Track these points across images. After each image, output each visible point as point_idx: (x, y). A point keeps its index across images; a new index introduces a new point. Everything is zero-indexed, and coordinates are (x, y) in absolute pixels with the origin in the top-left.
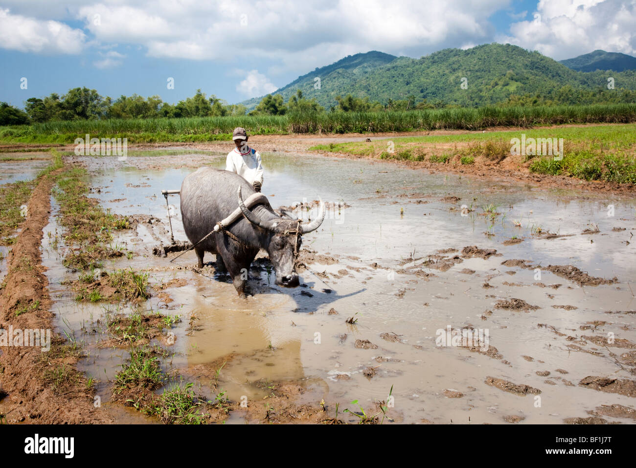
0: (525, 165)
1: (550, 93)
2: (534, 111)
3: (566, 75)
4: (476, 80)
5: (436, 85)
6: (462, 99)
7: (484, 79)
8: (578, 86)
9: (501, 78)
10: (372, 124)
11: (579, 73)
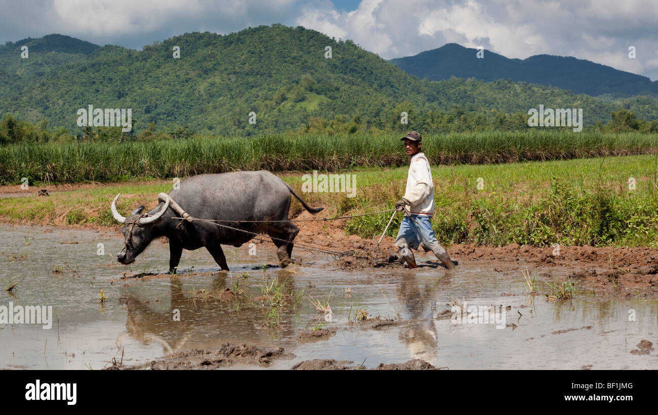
0: (337, 223)
1: (377, 114)
2: (351, 145)
3: (402, 85)
4: (247, 89)
5: (172, 98)
6: (222, 125)
7: (261, 90)
8: (424, 104)
9: (292, 88)
10: (53, 168)
11: (423, 81)
